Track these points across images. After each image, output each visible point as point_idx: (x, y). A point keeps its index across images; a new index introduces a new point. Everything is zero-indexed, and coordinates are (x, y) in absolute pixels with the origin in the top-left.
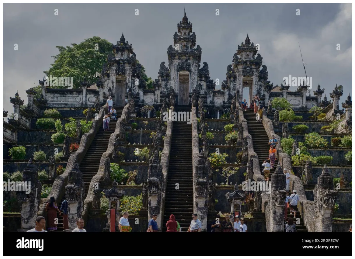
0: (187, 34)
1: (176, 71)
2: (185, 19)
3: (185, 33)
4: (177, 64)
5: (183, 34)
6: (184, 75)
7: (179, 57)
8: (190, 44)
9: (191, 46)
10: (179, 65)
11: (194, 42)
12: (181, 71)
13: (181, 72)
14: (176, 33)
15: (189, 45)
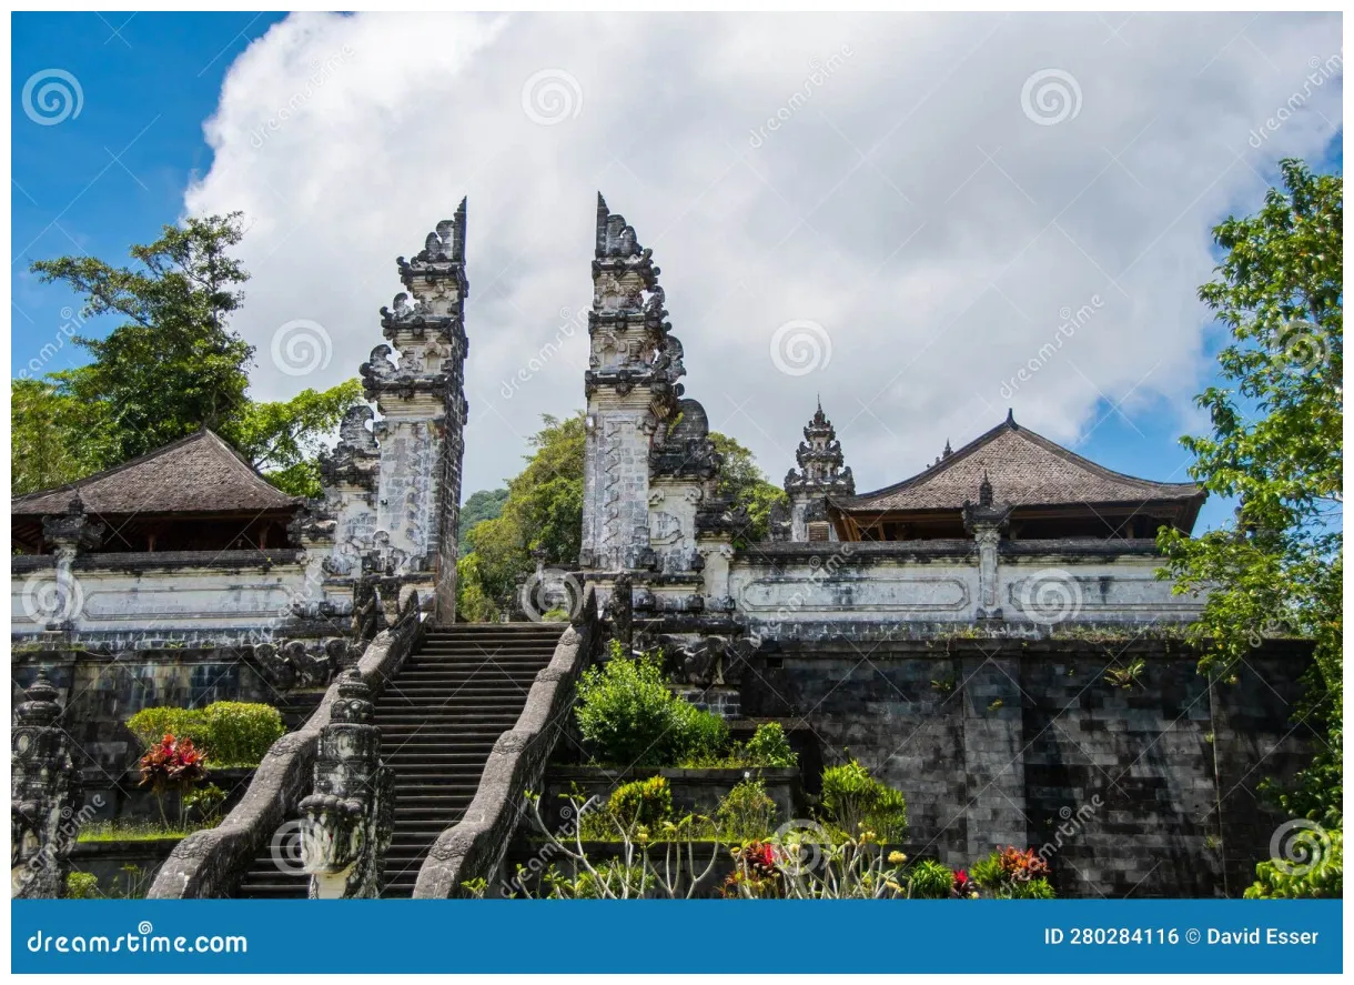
0: (823, 446)
1: (801, 522)
2: (819, 417)
3: (819, 444)
4: (804, 507)
5: (815, 445)
6: (818, 529)
7: (808, 493)
8: (830, 465)
9: (832, 469)
10: (807, 509)
11: (838, 461)
12: (811, 521)
13: (812, 524)
14: (802, 443)
15: (828, 469)
